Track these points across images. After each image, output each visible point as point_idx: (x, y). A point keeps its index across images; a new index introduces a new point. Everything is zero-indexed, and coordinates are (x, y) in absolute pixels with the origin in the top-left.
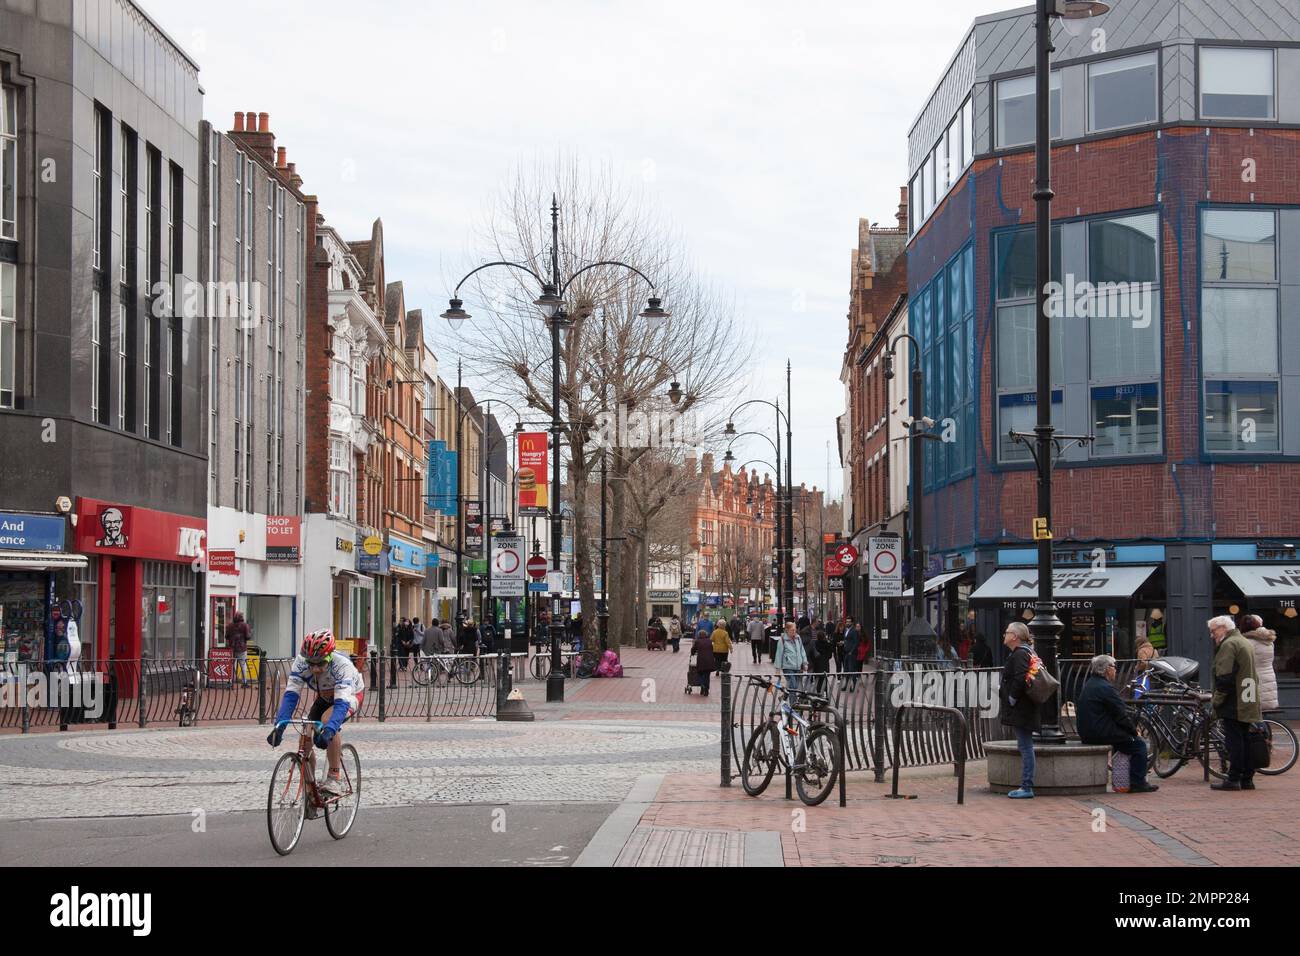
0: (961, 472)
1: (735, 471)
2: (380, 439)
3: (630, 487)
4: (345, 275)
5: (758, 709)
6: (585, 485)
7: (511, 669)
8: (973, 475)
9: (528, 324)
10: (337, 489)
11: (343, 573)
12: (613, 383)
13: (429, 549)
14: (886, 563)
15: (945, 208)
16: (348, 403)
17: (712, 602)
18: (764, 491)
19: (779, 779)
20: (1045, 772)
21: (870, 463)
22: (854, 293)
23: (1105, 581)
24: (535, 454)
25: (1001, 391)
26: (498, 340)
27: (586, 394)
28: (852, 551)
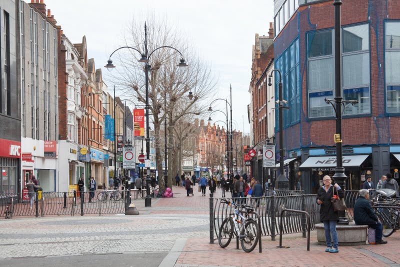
0: (295, 121)
1: (212, 125)
2: (86, 114)
3: (175, 130)
4: (72, 55)
5: (224, 212)
6: (159, 129)
7: (131, 195)
8: (300, 122)
9: (137, 71)
10: (70, 131)
11: (73, 161)
12: (169, 93)
13: (105, 153)
14: (269, 154)
15: (288, 26)
16: (74, 101)
17: (204, 170)
18: (222, 132)
19: (234, 240)
20: (341, 236)
21: (260, 120)
22: (254, 60)
23: (349, 161)
24: (139, 117)
25: (310, 91)
26: (127, 77)
27: (159, 96)
28: (254, 151)
